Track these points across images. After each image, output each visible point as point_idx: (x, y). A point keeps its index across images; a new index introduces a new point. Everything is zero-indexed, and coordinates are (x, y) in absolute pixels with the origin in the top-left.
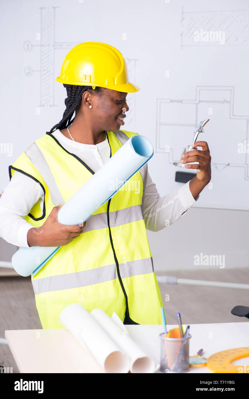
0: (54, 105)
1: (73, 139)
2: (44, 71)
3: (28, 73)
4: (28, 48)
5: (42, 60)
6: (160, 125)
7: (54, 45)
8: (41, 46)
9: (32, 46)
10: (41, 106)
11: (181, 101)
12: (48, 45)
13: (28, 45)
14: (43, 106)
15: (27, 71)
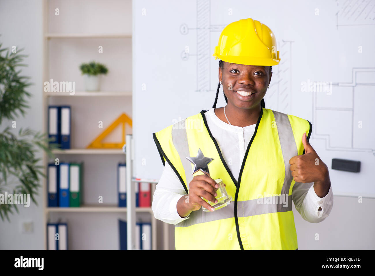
0: (210, 90)
1: (230, 123)
2: (200, 55)
3: (185, 57)
4: (184, 32)
5: (198, 44)
6: (316, 109)
7: (210, 28)
8: (197, 29)
9: (188, 29)
10: (197, 91)
11: (338, 84)
12: (204, 28)
13: (184, 28)
14: (200, 91)
15: (184, 55)
